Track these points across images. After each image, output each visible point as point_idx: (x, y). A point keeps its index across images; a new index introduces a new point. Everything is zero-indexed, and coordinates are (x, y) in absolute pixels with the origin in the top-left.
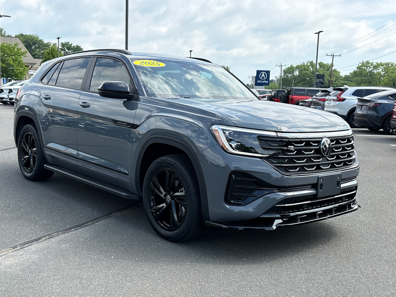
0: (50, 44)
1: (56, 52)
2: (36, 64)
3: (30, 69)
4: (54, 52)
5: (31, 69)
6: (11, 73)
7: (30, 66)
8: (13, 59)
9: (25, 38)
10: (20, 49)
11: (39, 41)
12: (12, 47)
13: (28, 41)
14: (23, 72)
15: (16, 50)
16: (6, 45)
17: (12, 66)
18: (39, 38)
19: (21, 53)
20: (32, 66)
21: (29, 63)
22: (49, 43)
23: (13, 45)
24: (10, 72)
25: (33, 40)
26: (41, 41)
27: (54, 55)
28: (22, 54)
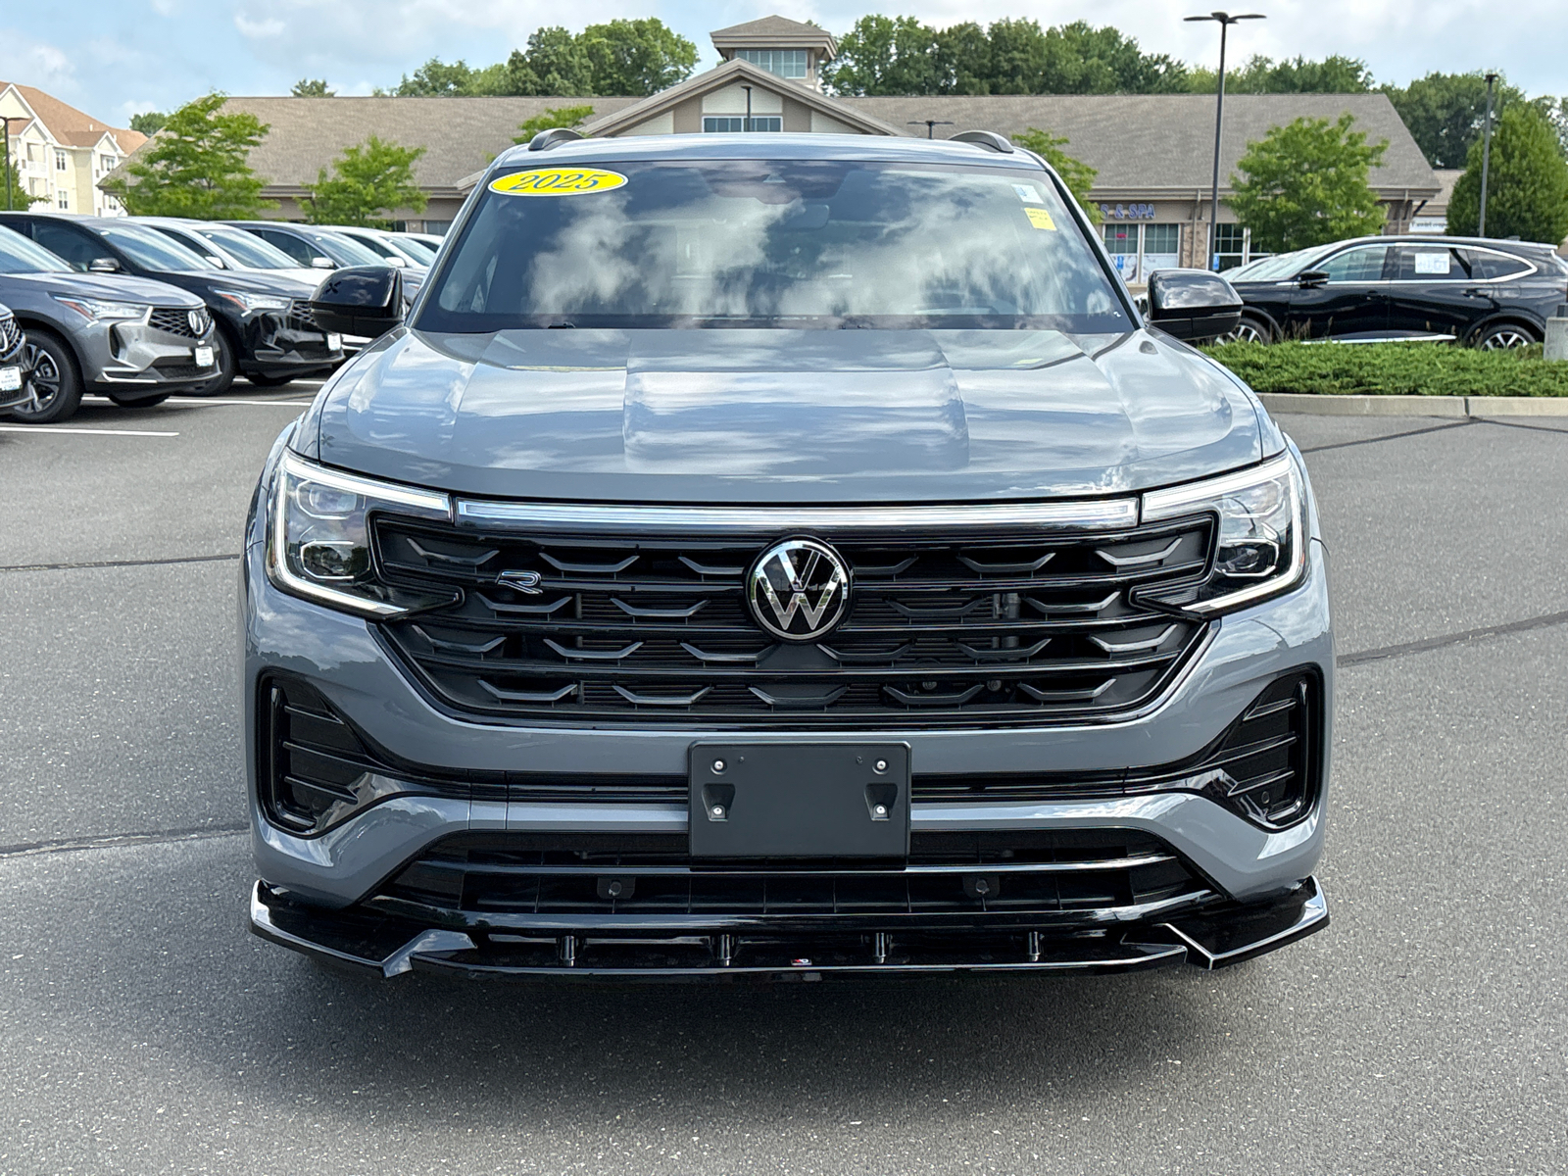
0: (1548, 103)
1: (1518, 138)
2: (1439, 190)
3: (1415, 214)
4: (1514, 138)
5: (1419, 213)
6: (1317, 234)
7: (1417, 203)
8: (1326, 179)
9: (1447, 89)
10: (1361, 136)
11: (1504, 95)
12: (1329, 133)
13: (1457, 100)
14: (1365, 228)
15: (1343, 142)
16: (1306, 125)
17: (1322, 207)
18: (1504, 83)
19: (1362, 155)
20: (1424, 202)
21: (1410, 190)
22: (1545, 98)
23: (1333, 125)
24: (1312, 229)
25: (1478, 94)
26: (1513, 94)
27: (1510, 150)
28: (1366, 158)
